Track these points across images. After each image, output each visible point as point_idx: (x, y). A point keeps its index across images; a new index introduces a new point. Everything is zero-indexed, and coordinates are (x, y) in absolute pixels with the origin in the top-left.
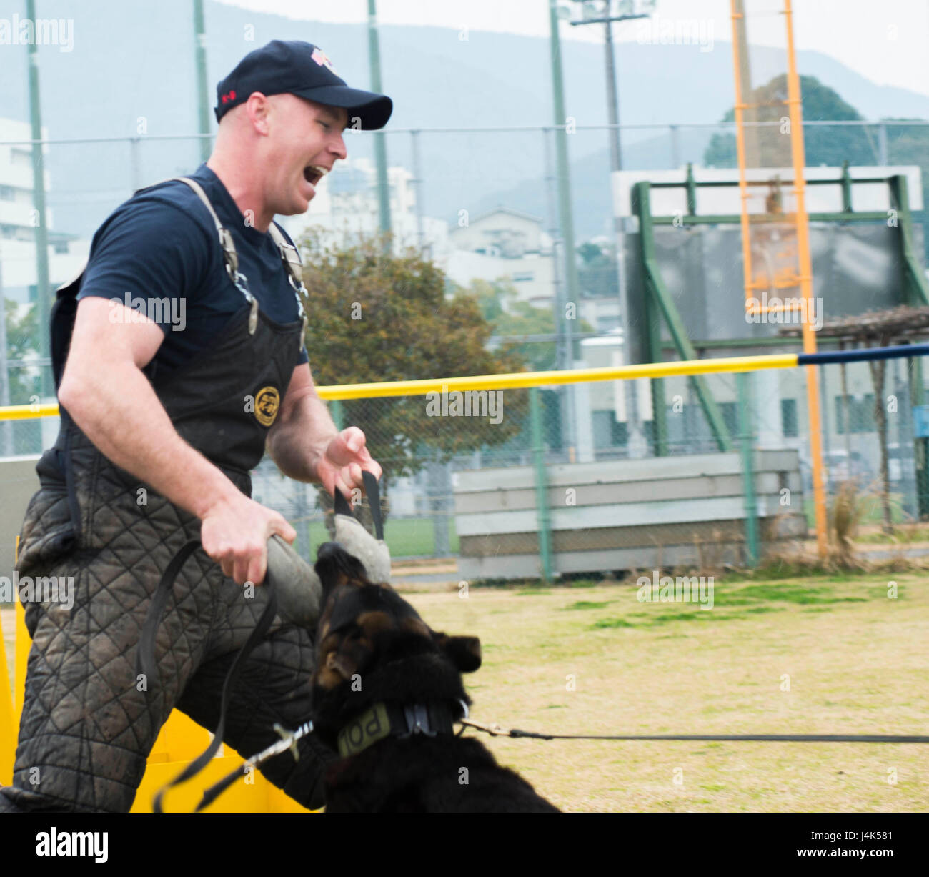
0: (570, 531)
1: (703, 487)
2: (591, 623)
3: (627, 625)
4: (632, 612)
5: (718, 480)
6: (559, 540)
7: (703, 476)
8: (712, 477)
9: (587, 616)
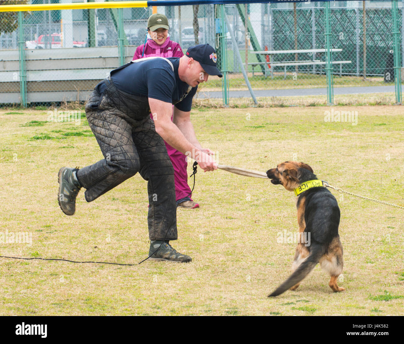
0: (36, 82)
1: (100, 63)
2: (33, 136)
3: (49, 138)
4: (55, 129)
5: (107, 60)
6: (30, 86)
7: (101, 57)
8: (104, 58)
9: (32, 131)
